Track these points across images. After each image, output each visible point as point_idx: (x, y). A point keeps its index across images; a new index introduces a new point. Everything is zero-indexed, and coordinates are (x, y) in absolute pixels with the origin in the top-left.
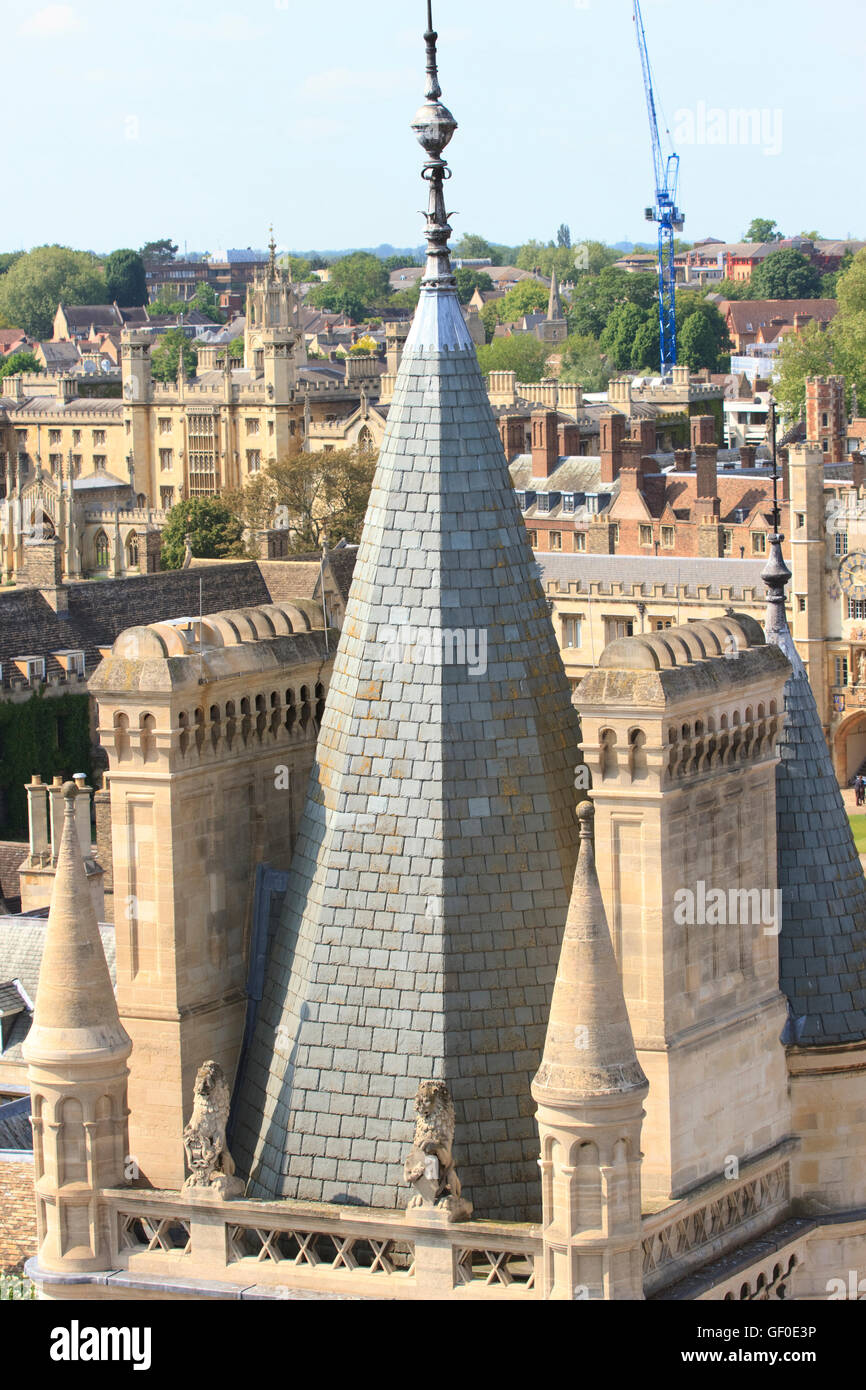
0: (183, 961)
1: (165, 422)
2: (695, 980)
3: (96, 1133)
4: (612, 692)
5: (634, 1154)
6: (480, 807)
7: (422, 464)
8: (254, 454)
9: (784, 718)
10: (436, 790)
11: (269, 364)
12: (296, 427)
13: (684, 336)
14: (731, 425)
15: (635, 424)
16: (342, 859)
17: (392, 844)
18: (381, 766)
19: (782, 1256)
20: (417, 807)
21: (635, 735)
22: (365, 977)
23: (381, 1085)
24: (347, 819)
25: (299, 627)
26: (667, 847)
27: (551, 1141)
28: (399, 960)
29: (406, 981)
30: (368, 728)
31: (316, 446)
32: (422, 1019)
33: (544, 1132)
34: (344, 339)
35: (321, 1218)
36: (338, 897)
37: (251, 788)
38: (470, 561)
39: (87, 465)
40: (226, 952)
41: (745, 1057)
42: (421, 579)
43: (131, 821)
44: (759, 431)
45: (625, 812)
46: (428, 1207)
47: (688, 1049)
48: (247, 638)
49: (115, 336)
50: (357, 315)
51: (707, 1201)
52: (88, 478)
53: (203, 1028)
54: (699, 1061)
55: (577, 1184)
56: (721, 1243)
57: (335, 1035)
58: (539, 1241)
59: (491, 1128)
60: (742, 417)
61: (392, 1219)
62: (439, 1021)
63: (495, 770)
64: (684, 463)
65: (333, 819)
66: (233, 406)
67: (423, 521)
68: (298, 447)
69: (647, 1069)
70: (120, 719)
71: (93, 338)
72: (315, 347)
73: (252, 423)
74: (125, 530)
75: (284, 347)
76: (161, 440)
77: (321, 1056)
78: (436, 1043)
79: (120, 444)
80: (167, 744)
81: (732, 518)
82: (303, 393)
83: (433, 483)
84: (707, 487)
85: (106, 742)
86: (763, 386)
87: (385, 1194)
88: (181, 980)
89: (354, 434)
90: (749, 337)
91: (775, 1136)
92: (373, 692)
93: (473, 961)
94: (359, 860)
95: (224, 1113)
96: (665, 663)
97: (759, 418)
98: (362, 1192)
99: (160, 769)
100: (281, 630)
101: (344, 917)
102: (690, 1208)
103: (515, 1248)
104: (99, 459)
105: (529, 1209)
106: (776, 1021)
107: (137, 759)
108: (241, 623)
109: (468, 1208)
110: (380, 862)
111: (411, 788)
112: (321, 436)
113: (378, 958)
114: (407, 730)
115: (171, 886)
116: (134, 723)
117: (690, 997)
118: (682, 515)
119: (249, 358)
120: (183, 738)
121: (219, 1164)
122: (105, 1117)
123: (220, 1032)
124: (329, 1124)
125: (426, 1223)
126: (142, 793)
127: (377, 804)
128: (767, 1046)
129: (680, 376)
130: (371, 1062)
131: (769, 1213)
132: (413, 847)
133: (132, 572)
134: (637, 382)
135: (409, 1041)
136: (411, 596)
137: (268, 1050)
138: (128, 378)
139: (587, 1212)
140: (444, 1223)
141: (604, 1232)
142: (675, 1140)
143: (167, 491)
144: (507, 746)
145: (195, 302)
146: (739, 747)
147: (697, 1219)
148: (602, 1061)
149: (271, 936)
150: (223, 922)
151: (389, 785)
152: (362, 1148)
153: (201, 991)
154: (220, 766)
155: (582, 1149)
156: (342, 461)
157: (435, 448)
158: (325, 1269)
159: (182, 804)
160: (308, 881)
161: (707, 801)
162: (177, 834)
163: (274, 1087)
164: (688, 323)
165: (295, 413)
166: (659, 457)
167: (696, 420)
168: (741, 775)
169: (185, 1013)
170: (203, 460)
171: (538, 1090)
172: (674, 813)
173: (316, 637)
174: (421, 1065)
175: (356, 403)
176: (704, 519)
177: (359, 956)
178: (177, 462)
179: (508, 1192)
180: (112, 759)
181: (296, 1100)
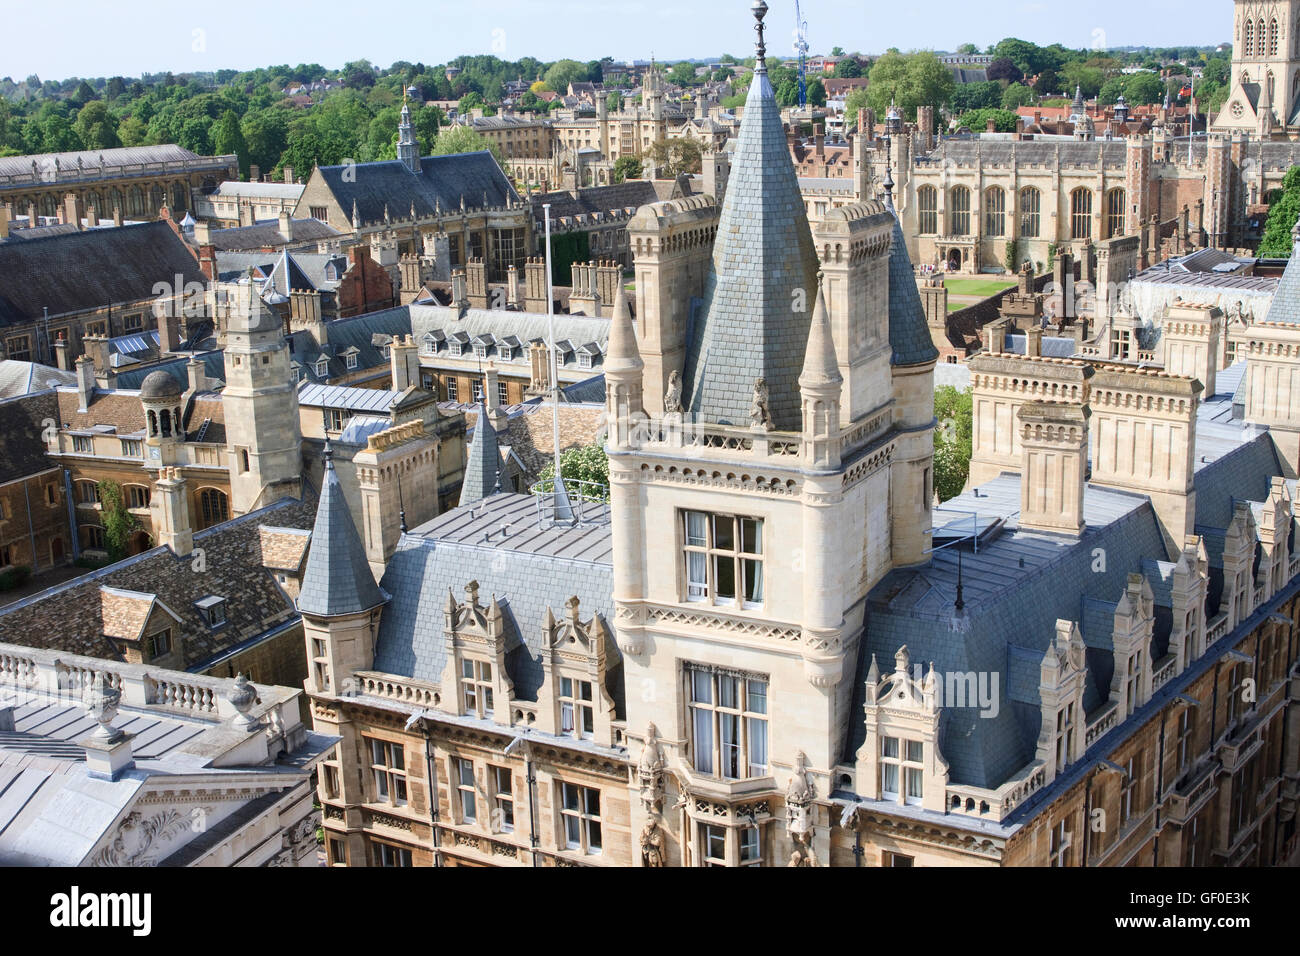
0: (663, 333)
1: (613, 127)
2: (859, 339)
3: (631, 398)
4: (829, 229)
5: (837, 406)
6: (777, 274)
7: (755, 142)
8: (646, 139)
9: (892, 240)
10: (760, 267)
11: (652, 105)
12: (663, 129)
13: (808, 93)
14: (828, 126)
15: (792, 127)
16: (724, 294)
17: (743, 288)
18: (739, 258)
19: (889, 445)
20: (753, 274)
21: (838, 246)
22: (733, 339)
23: (739, 379)
24: (726, 279)
25: (705, 205)
26: (850, 289)
27: (806, 401)
28: (746, 332)
29: (749, 340)
30: (734, 243)
31: (670, 136)
32: (755, 355)
33: (803, 397)
34: (679, 95)
35: (718, 430)
36: (723, 308)
37: (687, 267)
38: (773, 179)
39: (583, 144)
40: (678, 329)
41: (876, 369)
42: (754, 186)
43: (643, 279)
44: (839, 130)
45: (834, 276)
46: (758, 426)
47: (857, 366)
48: (686, 209)
49: (592, 94)
50: (683, 85)
51: (862, 424)
52: (584, 149)
53: (670, 358)
54: (860, 370)
55: (816, 417)
56: (868, 439)
57: (722, 361)
58: (801, 439)
59: (782, 396)
60: (832, 124)
61: (745, 431)
62: (762, 355)
63: (783, 259)
64: (811, 142)
65: (720, 278)
66: (639, 121)
67: (755, 164)
68: (664, 137)
69: (842, 373)
70: (639, 240)
71: (583, 95)
72: (667, 98)
73: (646, 127)
74: (598, 169)
75: (658, 98)
76: (611, 134)
77: (717, 369)
78: (760, 364)
79: (595, 136)
80: (657, 250)
81: (829, 163)
82: (666, 116)
83: (759, 149)
84: (820, 151)
85: (633, 249)
86: (840, 112)
87: (741, 421)
88: (662, 340)
89: (685, 131)
90: (833, 93)
91: (887, 399)
92: (736, 230)
93: (776, 332)
94: (731, 294)
95: (680, 390)
96: (849, 218)
97: (839, 124)
98: (732, 420)
99: (654, 259)
100: (698, 206)
101: (725, 316)
102: (856, 426)
103: (792, 441)
104: (588, 141)
105: (797, 426)
106: (887, 355)
107: (645, 256)
108: (684, 204)
109: (774, 426)
110: (739, 295)
111: (751, 266)
112: (673, 132)
113: (738, 331)
114: (749, 244)
115: (658, 304)
116: (644, 242)
117: (857, 346)
118: (811, 162)
119: (644, 102)
120: (663, 248)
121: (678, 410)
122: (634, 392)
123: (676, 359)
124: (719, 394)
125: (758, 432)
126: (647, 269)
127: (737, 273)
128: (884, 365)
129: (809, 108)
130: (736, 371)
131: (884, 428)
132: (751, 289)
133: (601, 185)
134: (792, 110)
135: (750, 363)
136: (750, 193)
137: (695, 367)
138: (598, 111)
139: (819, 428)
140: (765, 432)
141: (826, 436)
142: (851, 400)
143: (614, 153)
144: (787, 250)
145: (621, 81)
146: (875, 251)
147: (859, 430)
148: (826, 371)
149: (695, 324)
150: (677, 317)
151: (742, 265)
152: (732, 404)
153: (670, 343)
154: (677, 258)
155: (818, 404)
156: (682, 141)
157: (760, 136)
158: (719, 450)
159: (663, 273)
160: (710, 302)
161: (864, 271)
162: (661, 284)
163: (697, 380)
164: (810, 87)
165: (662, 123)
166: (802, 140)
167: (815, 125)
168: (877, 261)
169: (664, 352)
170: (627, 142)
171: (801, 381)
172: (852, 276)
173: (711, 209)
174: (755, 372)
175: (686, 120)
176: (820, 164)
177: (730, 331)
178: (617, 142)
179: (788, 420)
180: (636, 256)
181: (706, 385)
